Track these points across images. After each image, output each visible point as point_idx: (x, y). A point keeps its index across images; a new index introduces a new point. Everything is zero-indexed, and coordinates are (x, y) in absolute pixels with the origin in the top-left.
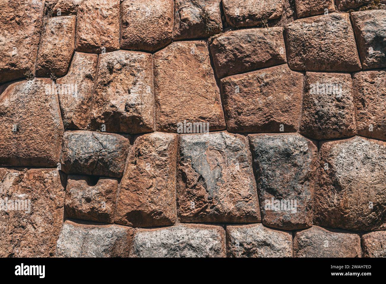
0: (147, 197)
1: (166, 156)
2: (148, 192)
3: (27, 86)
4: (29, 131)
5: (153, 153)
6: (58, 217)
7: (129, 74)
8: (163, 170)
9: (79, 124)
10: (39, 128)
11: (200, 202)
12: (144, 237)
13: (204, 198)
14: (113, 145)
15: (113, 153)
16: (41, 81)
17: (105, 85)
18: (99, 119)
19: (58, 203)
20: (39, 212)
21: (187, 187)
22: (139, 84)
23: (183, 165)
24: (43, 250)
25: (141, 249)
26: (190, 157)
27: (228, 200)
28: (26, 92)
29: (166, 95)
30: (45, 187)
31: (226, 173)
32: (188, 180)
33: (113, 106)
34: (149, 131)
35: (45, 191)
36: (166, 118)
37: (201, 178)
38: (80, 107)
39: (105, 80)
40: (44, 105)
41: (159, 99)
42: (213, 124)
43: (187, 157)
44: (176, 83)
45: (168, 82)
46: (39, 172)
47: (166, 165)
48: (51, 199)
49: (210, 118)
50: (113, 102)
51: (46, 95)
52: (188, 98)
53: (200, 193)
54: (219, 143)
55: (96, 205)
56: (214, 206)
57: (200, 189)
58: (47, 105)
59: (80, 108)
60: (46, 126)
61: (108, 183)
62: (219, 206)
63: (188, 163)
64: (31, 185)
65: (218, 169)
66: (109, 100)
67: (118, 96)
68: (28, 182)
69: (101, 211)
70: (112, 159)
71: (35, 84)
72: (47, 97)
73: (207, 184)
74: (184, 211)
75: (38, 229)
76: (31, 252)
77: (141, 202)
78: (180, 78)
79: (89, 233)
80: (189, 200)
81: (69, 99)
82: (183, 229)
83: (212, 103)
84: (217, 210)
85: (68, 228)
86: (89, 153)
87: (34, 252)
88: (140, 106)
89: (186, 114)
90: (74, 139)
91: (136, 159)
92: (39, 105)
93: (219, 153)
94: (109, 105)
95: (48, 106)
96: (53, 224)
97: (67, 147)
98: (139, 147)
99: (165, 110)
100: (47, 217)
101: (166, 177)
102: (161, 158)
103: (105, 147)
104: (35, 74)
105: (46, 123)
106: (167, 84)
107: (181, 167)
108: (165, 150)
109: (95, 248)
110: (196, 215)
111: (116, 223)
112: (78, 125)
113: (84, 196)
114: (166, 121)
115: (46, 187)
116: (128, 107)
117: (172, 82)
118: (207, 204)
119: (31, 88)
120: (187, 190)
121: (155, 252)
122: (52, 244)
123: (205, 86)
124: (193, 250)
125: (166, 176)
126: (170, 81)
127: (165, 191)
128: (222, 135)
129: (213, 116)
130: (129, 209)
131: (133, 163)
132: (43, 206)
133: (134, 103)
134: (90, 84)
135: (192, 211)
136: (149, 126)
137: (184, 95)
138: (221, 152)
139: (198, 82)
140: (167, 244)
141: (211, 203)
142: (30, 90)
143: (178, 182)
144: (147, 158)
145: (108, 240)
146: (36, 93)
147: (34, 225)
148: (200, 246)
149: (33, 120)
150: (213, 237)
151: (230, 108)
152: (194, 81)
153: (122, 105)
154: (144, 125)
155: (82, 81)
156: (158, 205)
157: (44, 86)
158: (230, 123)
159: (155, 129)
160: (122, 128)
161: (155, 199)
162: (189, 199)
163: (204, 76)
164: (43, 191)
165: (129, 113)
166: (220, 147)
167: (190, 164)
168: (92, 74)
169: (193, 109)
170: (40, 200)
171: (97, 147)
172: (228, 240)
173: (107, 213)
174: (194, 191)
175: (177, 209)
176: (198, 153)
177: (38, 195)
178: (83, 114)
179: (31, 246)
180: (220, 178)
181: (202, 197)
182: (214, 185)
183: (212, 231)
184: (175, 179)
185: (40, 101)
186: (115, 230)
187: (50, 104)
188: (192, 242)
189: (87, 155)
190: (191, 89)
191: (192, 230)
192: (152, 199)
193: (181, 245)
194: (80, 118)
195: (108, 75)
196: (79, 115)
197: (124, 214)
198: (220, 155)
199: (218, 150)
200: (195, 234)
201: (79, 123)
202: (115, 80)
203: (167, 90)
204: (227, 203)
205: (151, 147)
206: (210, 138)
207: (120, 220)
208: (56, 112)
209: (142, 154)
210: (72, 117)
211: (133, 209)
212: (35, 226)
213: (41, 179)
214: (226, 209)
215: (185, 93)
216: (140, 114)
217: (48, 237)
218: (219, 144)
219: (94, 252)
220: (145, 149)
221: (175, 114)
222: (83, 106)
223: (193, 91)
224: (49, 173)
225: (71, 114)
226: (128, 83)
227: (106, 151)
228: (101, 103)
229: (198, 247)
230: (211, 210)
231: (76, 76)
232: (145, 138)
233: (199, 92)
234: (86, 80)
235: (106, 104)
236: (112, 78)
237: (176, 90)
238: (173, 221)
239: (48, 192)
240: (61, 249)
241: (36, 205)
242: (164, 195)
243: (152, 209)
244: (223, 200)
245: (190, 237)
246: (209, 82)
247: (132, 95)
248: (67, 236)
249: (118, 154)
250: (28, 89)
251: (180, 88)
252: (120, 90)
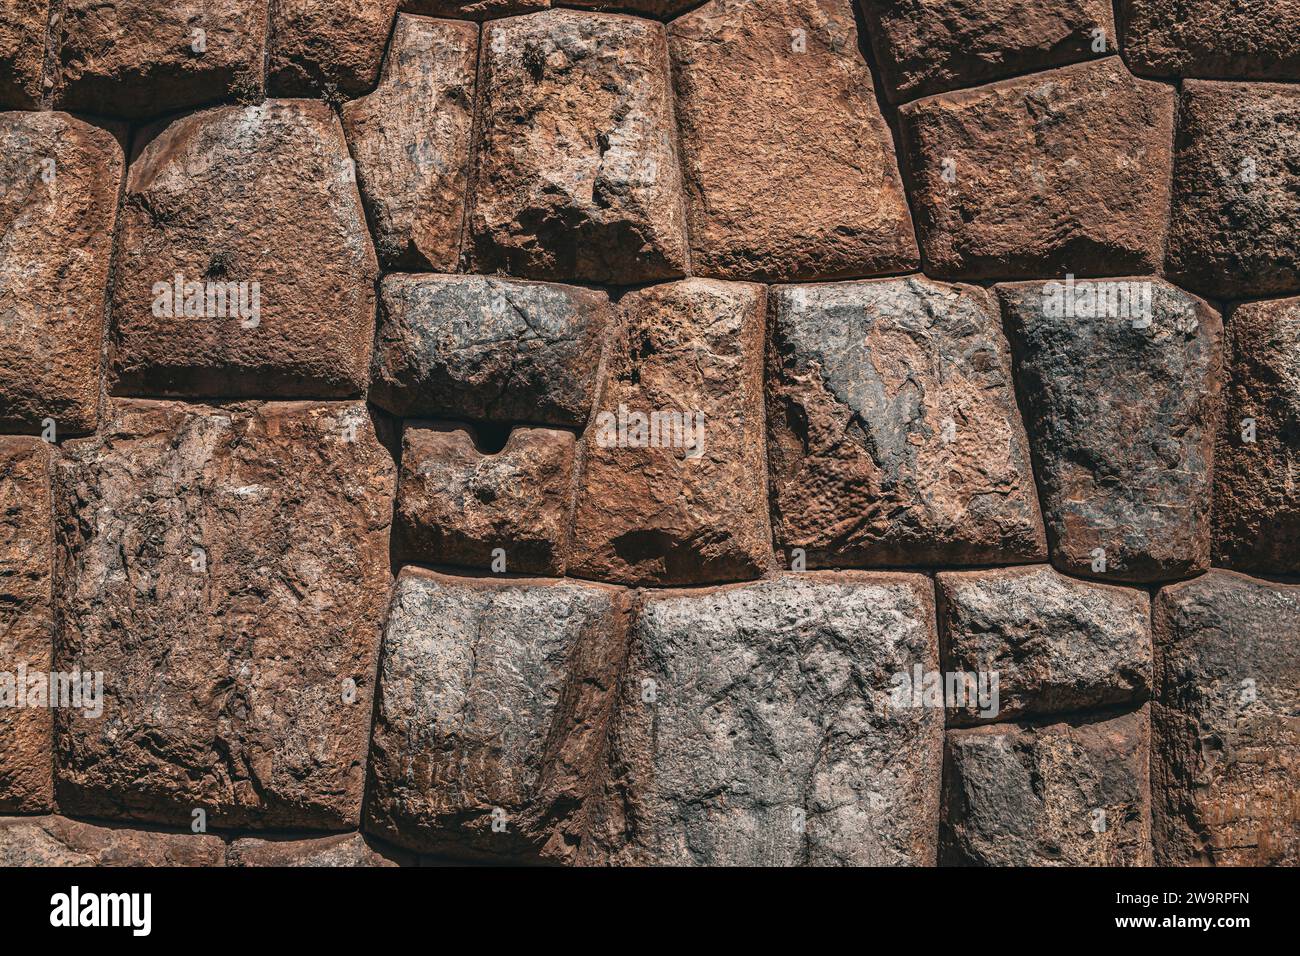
0: (680, 484)
1: (736, 351)
2: (684, 470)
3: (246, 126)
4: (262, 274)
5: (696, 343)
6: (376, 560)
7: (598, 86)
8: (727, 397)
9: (433, 251)
10: (297, 266)
11: (854, 500)
12: (675, 614)
13: (868, 487)
14: (561, 316)
15: (561, 344)
16: (294, 108)
17: (520, 121)
18: (504, 234)
19: (374, 513)
20: (309, 544)
21: (807, 452)
22: (634, 119)
23: (794, 382)
24: (331, 666)
25: (670, 649)
26: (819, 355)
27: (946, 491)
28: (247, 142)
29: (720, 155)
30: (324, 460)
31: (936, 405)
32: (814, 428)
33: (552, 189)
34: (672, 275)
35: (324, 476)
36: (726, 231)
37: (858, 420)
38: (434, 193)
39: (518, 104)
40: (310, 186)
41: (698, 171)
42: (881, 251)
43: (808, 356)
44: (752, 117)
45: (725, 115)
46: (298, 412)
47: (737, 383)
48: (349, 499)
49: (871, 233)
50: (554, 178)
51: (313, 155)
52: (796, 166)
53: (857, 469)
54: (909, 310)
55: (512, 515)
56: (901, 510)
57: (854, 456)
58: (322, 187)
59: (434, 199)
60: (320, 257)
61: (545, 444)
62: (919, 509)
63: (810, 376)
64: (276, 455)
65: (910, 392)
66: (538, 171)
67: (566, 158)
68: (264, 445)
69: (529, 532)
70: (558, 362)
71: (274, 117)
72: (319, 161)
73: (877, 438)
74: (798, 532)
75: (310, 598)
76: (291, 674)
77: (658, 502)
78: (767, 103)
79: (496, 603)
80: (814, 495)
81: (395, 169)
82: (800, 585)
83: (873, 185)
84: (912, 521)
85: (421, 589)
86: (482, 342)
87: (303, 672)
88: (642, 191)
89: (791, 219)
90: (427, 299)
91: (637, 364)
92: (293, 189)
93: (911, 341)
94: (536, 187)
95: (326, 192)
96: (359, 580)
97: (403, 326)
98: (644, 325)
99: (721, 206)
100: (341, 560)
101: (736, 421)
102: (724, 358)
103: (533, 324)
104: (265, 87)
105: (319, 248)
106: (722, 121)
107: (784, 390)
108: (733, 332)
109: (519, 649)
110: (839, 540)
111: (573, 574)
112: (429, 256)
113: (471, 484)
114: (724, 241)
115: (328, 462)
116: (602, 191)
117: (740, 113)
118: (878, 503)
119: (261, 132)
120: (807, 461)
121: (717, 658)
122: (360, 645)
123: (849, 129)
124: (841, 649)
125: (738, 419)
126: (732, 112)
127: (735, 465)
128: (910, 285)
129: (881, 225)
130: (620, 527)
131: (627, 378)
132: (321, 522)
133: (624, 178)
134: (460, 121)
135: (824, 528)
136: (674, 258)
137: (782, 158)
138: (916, 336)
139: (828, 116)
140: (756, 631)
141: (891, 499)
142: (260, 136)
143: (771, 437)
144: (675, 358)
145: (561, 625)
146: (281, 148)
147: (297, 585)
148: (862, 635)
149: (274, 239)
150: (904, 607)
151: (937, 199)
152: (813, 111)
153: (581, 185)
154: (658, 255)
155: (437, 109)
156: (716, 513)
157: (304, 123)
158: (936, 248)
159: (687, 268)
160: (581, 264)
161: (704, 491)
162: (815, 490)
163: (844, 96)
164: (319, 474)
165: (608, 213)
166: (913, 323)
167: (818, 378)
168: (465, 88)
169: (813, 202)
170: (311, 504)
171: (509, 323)
172: (946, 620)
173: (546, 541)
174: (834, 466)
175: (772, 526)
176: (843, 341)
177: (302, 488)
178: (443, 218)
179: (291, 653)
180: (917, 421)
181: (863, 481)
182: (902, 443)
183: (898, 590)
184: (763, 429)
185: (295, 174)
186: (579, 594)
187: (328, 184)
188: (837, 623)
189: (476, 349)
190: (805, 138)
191: (829, 587)
192: (695, 491)
193: (802, 634)
194: (433, 230)
195: (527, 88)
196: (432, 224)
197: (601, 544)
198: (916, 346)
199: (909, 333)
200: (842, 600)
201: (431, 247)
202: (551, 105)
203: (724, 139)
204: (943, 499)
205: (686, 323)
206: (879, 295)
207: (587, 563)
208: (349, 212)
209: (659, 345)
210: (410, 228)
211: (630, 527)
212: (300, 589)
213: (310, 435)
214: (940, 517)
215: (784, 151)
216: (643, 214)
217: (348, 622)
218: (908, 313)
219: (514, 663)
220: (667, 331)
221: (755, 220)
222: (442, 193)
223: (810, 143)
224: (336, 417)
225: (409, 218)
226: (596, 116)
227: (539, 336)
228: (508, 180)
229: (858, 640)
230: (891, 523)
231: (413, 91)
232: (661, 295)
233: (830, 146)
234: (449, 106)
235: (528, 184)
236: (540, 98)
237: (753, 141)
238: (761, 563)
239: (338, 479)
240: (402, 657)
241: (298, 521)
242: (732, 479)
243: (697, 522)
244: (929, 489)
245: (830, 609)
246: (863, 115)
247: (614, 153)
248: (420, 613)
249: (578, 345)
250: (250, 132)
251: (768, 133)
252: (571, 136)
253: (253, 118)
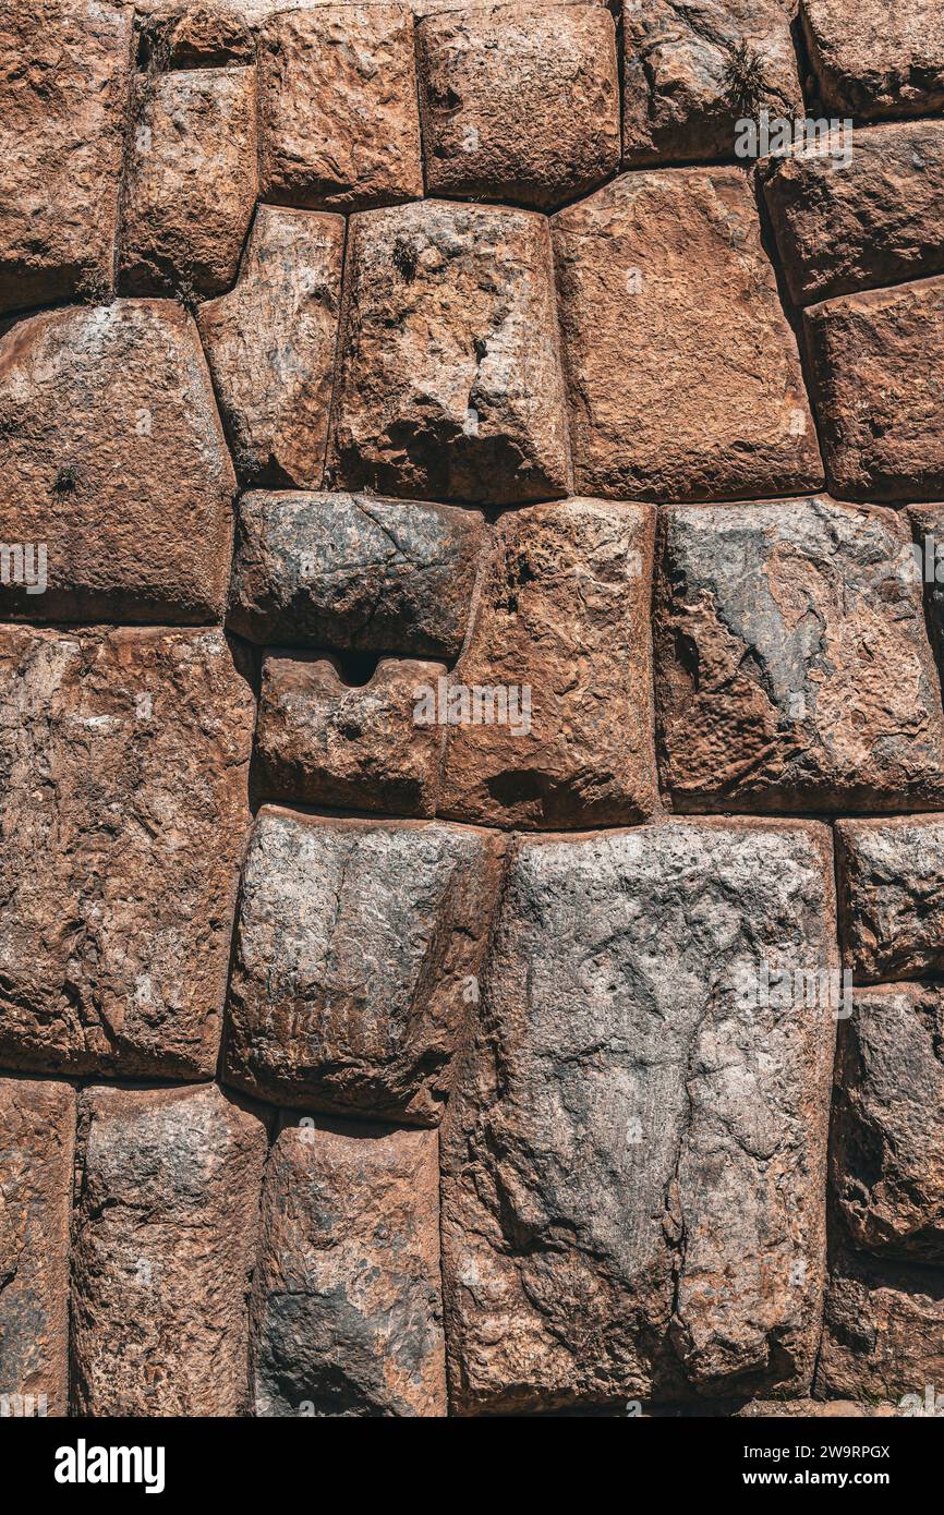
0: (559, 721)
1: (621, 578)
2: (564, 706)
3: (95, 328)
4: (112, 490)
5: (578, 569)
6: (234, 797)
7: (475, 286)
8: (611, 627)
9: (295, 467)
10: (150, 481)
11: (747, 741)
12: (553, 860)
13: (763, 727)
14: (433, 539)
15: (432, 569)
16: (146, 309)
17: (389, 324)
18: (372, 449)
19: (232, 748)
20: (162, 780)
21: (697, 688)
22: (514, 323)
23: (685, 613)
24: (186, 909)
25: (546, 898)
26: (711, 583)
27: (848, 732)
28: (95, 347)
29: (607, 363)
30: (179, 691)
31: (838, 639)
32: (705, 662)
33: (424, 400)
34: (553, 494)
35: (179, 707)
36: (613, 446)
37: (753, 655)
38: (297, 403)
39: (388, 307)
40: (163, 395)
41: (583, 380)
42: (782, 469)
43: (699, 584)
44: (643, 320)
45: (613, 318)
46: (151, 639)
47: (622, 613)
48: (206, 733)
49: (771, 449)
50: (426, 387)
51: (167, 360)
52: (690, 375)
53: (754, 706)
54: (812, 534)
55: (379, 752)
56: (798, 752)
57: (748, 693)
58: (176, 396)
59: (296, 409)
60: (174, 472)
61: (414, 676)
62: (818, 751)
63: (701, 606)
64: (128, 684)
65: (810, 625)
66: (409, 380)
67: (439, 366)
68: (115, 673)
69: (397, 771)
70: (429, 587)
71: (125, 319)
72: (173, 367)
73: (774, 674)
74: (685, 773)
75: (164, 836)
76: (144, 916)
77: (535, 740)
78: (660, 305)
79: (361, 846)
80: (704, 734)
81: (255, 377)
82: (687, 832)
83: (775, 396)
84: (809, 765)
85: (282, 830)
86: (348, 567)
87: (157, 915)
88: (522, 402)
89: (683, 433)
90: (289, 519)
91: (514, 591)
92: (145, 397)
93: (812, 568)
94: (407, 398)
95: (180, 401)
96: (216, 819)
97: (263, 547)
98: (522, 548)
99: (608, 418)
100: (196, 797)
101: (621, 654)
102: (609, 585)
103: (403, 547)
104: (115, 285)
105: (173, 462)
106: (610, 324)
107: (673, 621)
108: (619, 557)
109: (386, 895)
110: (730, 784)
111: (444, 816)
112: (291, 472)
113: (335, 719)
114: (611, 457)
115: (183, 693)
116: (479, 400)
117: (629, 316)
118: (774, 744)
119: (111, 335)
120: (697, 698)
121: (597, 908)
122: (217, 887)
123: (749, 333)
124: (730, 900)
125: (623, 652)
126: (621, 315)
127: (619, 701)
128: (813, 506)
129: (782, 440)
130: (494, 766)
131: (504, 606)
132: (176, 757)
133: (503, 388)
134: (325, 324)
135: (714, 770)
136: (555, 475)
137: (675, 366)
138: (818, 563)
139: (726, 319)
140: (639, 880)
141: (787, 740)
142: (110, 340)
143: (658, 671)
144: (556, 586)
145: (430, 870)
146: (133, 353)
147: (150, 822)
148: (754, 886)
149: (126, 452)
150: (800, 856)
151: (845, 412)
152: (710, 314)
153: (456, 396)
154: (538, 472)
155: (300, 311)
156: (597, 752)
157: (157, 325)
158: (843, 466)
159: (569, 487)
160: (455, 481)
161: (585, 729)
162: (705, 729)
163: (745, 297)
164: (174, 705)
165: (485, 426)
166: (815, 549)
167: (710, 609)
168: (330, 287)
169: (708, 415)
170: (165, 737)
171: (377, 545)
172: (844, 870)
173: (414, 780)
174: (726, 703)
175: (658, 766)
176: (738, 568)
177: (156, 720)
178: (306, 430)
179: (144, 894)
180: (817, 656)
181: (757, 721)
182: (801, 679)
183: (793, 838)
184: (650, 662)
185: (148, 382)
186: (449, 837)
187: (183, 392)
188: (726, 873)
189: (341, 574)
190: (700, 344)
191: (719, 835)
192: (575, 729)
193: (689, 884)
194: (296, 444)
195: (397, 288)
196: (294, 436)
197: (474, 784)
198: (818, 574)
199: (810, 560)
200: (733, 848)
201: (293, 462)
202: (423, 307)
203: (612, 345)
204: (845, 741)
205: (568, 547)
206: (778, 518)
207: (458, 804)
208: (205, 422)
209: (538, 570)
210: (271, 441)
211: (505, 766)
212: (154, 827)
213: (163, 663)
214: (840, 760)
215: (676, 358)
216: (522, 428)
217: (203, 863)
218: (811, 538)
219: (380, 910)
220: (547, 556)
221: (644, 434)
222: (305, 403)
223: (705, 349)
224: (192, 645)
225: (269, 431)
226: (472, 319)
227: (409, 560)
228: (376, 390)
229: (749, 891)
230: (787, 765)
231: (274, 291)
232: (541, 516)
233: (728, 352)
234: (313, 308)
235: (398, 393)
236: (412, 299)
237: (644, 347)
238: (646, 807)
239: (194, 710)
240: (262, 901)
241: (151, 755)
242: (615, 716)
243: (577, 762)
244: (829, 730)
245: (719, 857)
246: (765, 318)
247: (491, 360)
248: (281, 855)
249: (451, 571)
250: (100, 336)
251: (659, 338)
252: (445, 341)
253: (101, 320)
